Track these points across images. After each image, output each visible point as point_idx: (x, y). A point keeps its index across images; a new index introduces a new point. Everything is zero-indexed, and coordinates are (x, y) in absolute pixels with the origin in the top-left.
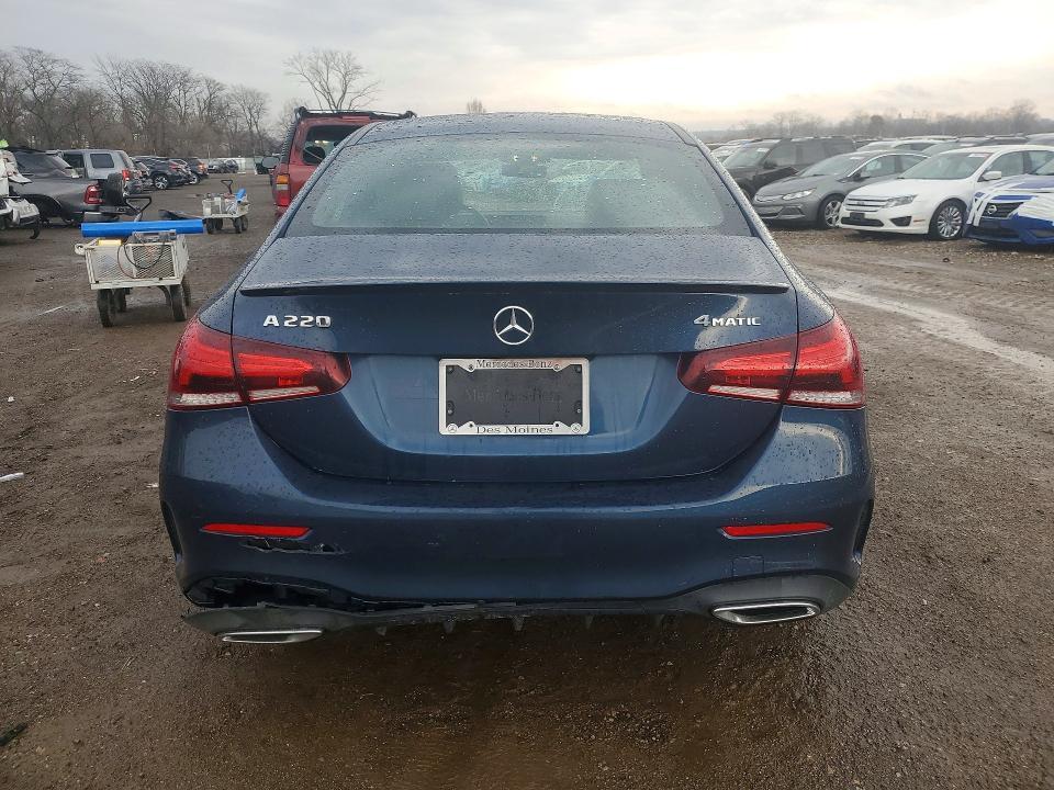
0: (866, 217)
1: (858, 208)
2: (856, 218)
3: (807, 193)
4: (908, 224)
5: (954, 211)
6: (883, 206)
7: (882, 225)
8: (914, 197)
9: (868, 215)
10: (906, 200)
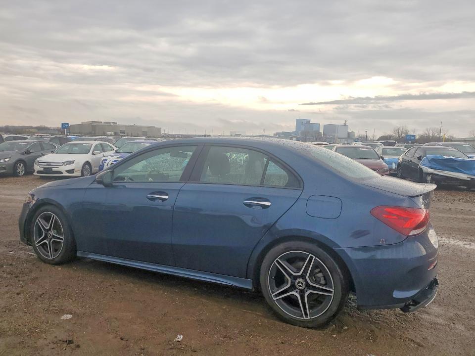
0: (53, 170)
1: (48, 166)
2: (48, 171)
3: (7, 160)
4: (73, 173)
5: (87, 167)
6: (61, 165)
7: (62, 173)
8: (74, 161)
9: (54, 169)
10: (71, 162)
